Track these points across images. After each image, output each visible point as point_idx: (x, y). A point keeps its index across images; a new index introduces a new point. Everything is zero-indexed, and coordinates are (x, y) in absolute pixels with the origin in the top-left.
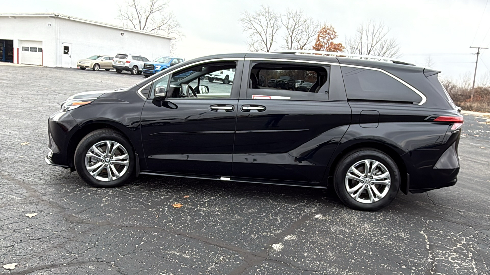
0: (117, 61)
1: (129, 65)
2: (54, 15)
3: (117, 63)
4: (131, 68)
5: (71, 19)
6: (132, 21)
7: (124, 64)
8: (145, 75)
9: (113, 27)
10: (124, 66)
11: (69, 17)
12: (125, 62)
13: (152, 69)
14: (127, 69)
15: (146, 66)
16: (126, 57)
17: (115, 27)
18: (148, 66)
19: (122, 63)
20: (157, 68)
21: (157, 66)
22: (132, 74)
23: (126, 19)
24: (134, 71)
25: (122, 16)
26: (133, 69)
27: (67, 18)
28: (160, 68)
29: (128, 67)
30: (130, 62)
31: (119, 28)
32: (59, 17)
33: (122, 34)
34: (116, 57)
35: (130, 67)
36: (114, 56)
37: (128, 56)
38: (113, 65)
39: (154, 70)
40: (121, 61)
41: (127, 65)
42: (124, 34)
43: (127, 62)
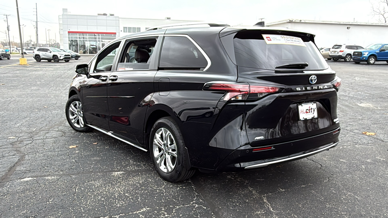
0: (332, 51)
1: (342, 54)
2: (289, 21)
3: (333, 53)
4: (345, 56)
5: (302, 22)
6: (383, 15)
7: (338, 53)
8: (355, 62)
9: (339, 23)
10: (338, 55)
11: (301, 21)
12: (339, 51)
13: (360, 56)
14: (340, 57)
15: (354, 54)
16: (340, 47)
17: (341, 23)
18: (356, 54)
19: (336, 53)
20: (365, 54)
21: (364, 53)
22: (346, 61)
23: (378, 14)
24: (347, 58)
25: (375, 12)
26: (346, 57)
27: (299, 21)
28: (367, 55)
29: (341, 56)
30: (343, 51)
31: (345, 23)
32: (293, 21)
33: (348, 28)
34: (333, 48)
35: (343, 56)
36: (331, 47)
37: (342, 47)
38: (329, 55)
39: (361, 57)
40: (336, 51)
41: (340, 54)
42: (350, 27)
43: (341, 51)
